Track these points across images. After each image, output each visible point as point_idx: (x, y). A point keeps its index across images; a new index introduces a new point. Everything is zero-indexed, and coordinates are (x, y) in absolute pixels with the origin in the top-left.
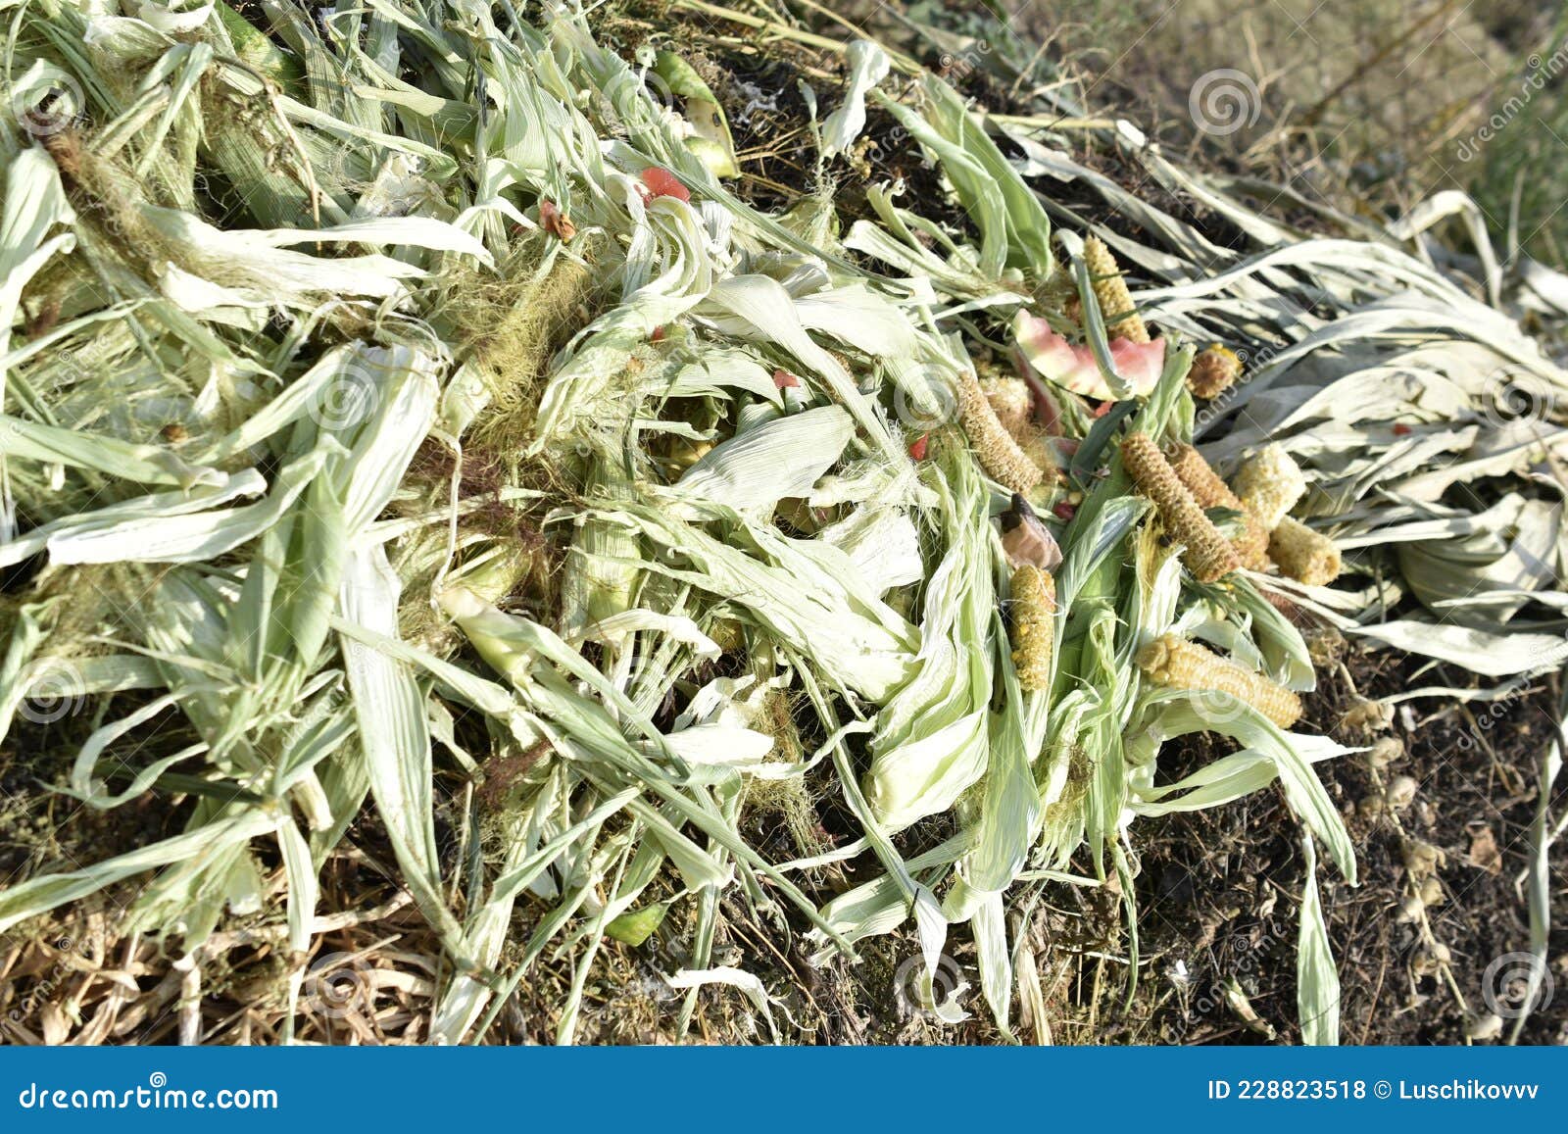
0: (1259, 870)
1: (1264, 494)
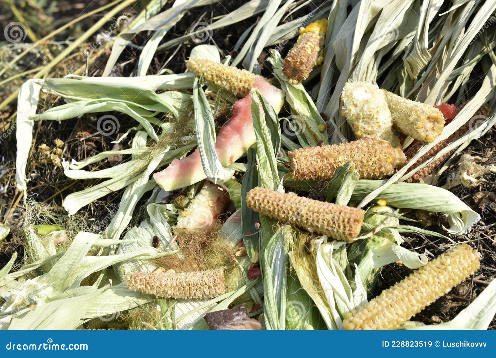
1: (363, 121)
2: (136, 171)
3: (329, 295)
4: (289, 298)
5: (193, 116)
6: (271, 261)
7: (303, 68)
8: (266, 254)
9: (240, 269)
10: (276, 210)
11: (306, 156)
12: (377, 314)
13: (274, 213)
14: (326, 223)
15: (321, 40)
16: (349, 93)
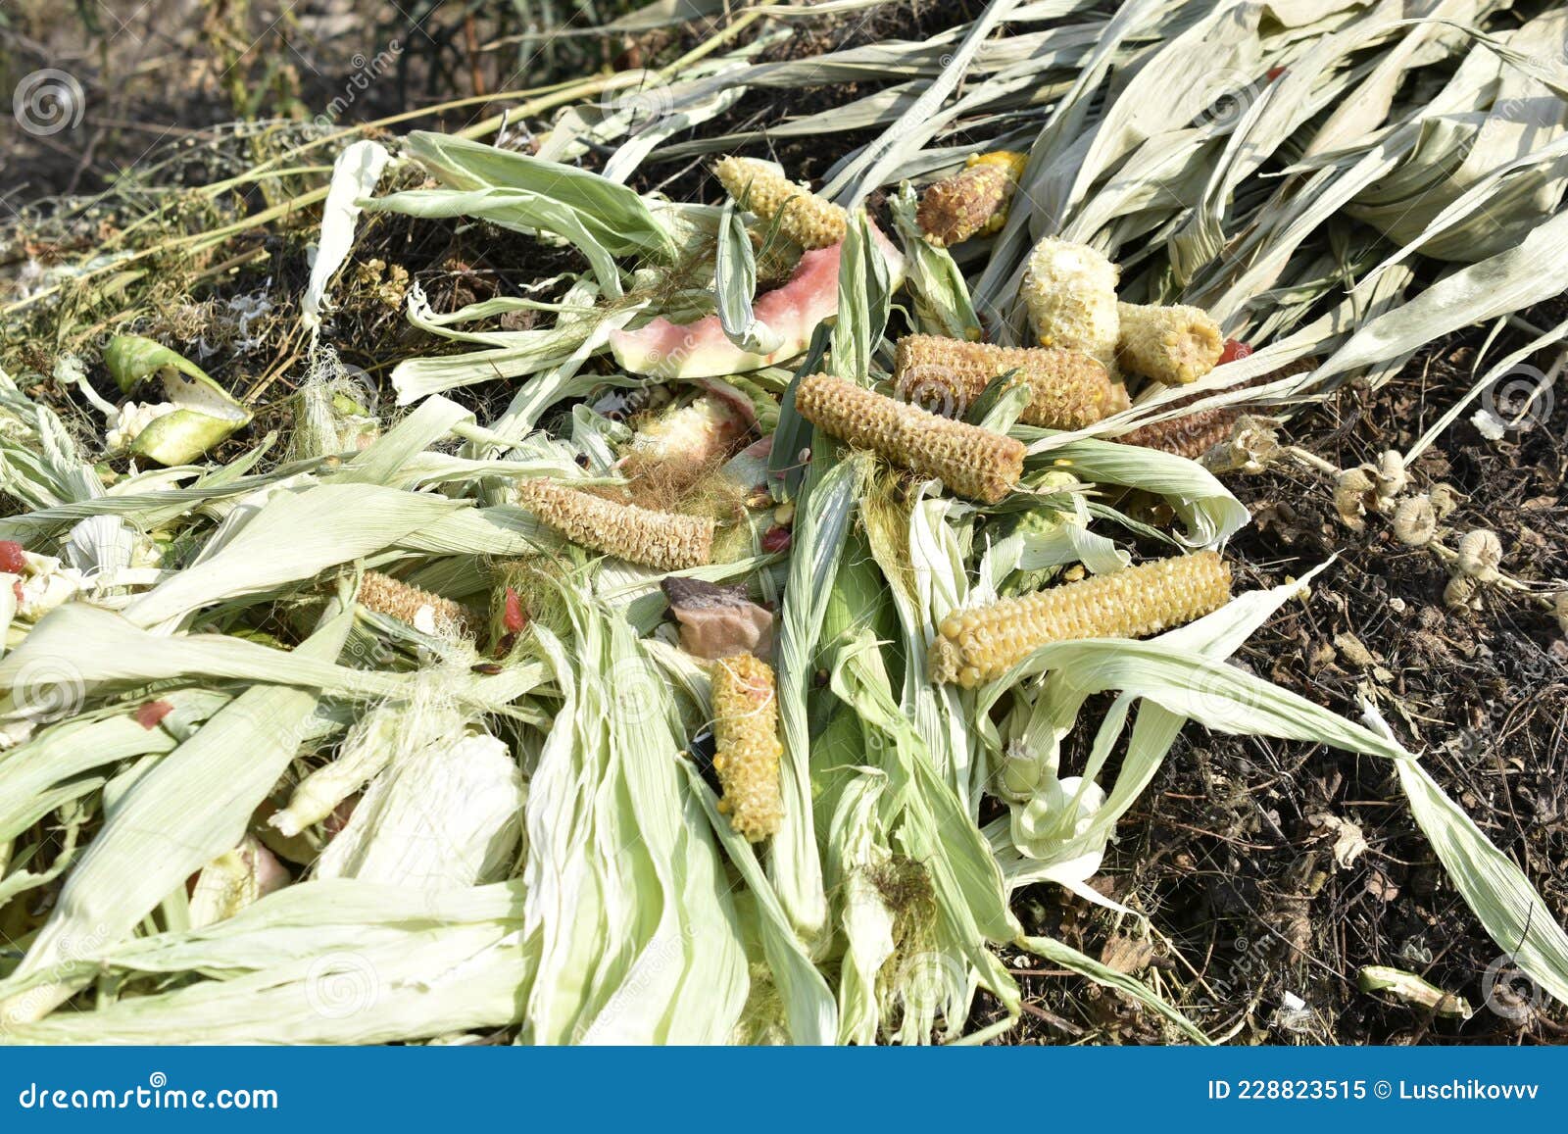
0: (1329, 797)
1: (1062, 315)
2: (563, 344)
3: (923, 581)
4: (839, 580)
5: (713, 257)
6: (820, 513)
7: (961, 212)
8: (811, 501)
9: (749, 531)
10: (854, 416)
11: (933, 348)
12: (1013, 618)
13: (848, 424)
14: (947, 452)
15: (1009, 182)
16: (1045, 256)
